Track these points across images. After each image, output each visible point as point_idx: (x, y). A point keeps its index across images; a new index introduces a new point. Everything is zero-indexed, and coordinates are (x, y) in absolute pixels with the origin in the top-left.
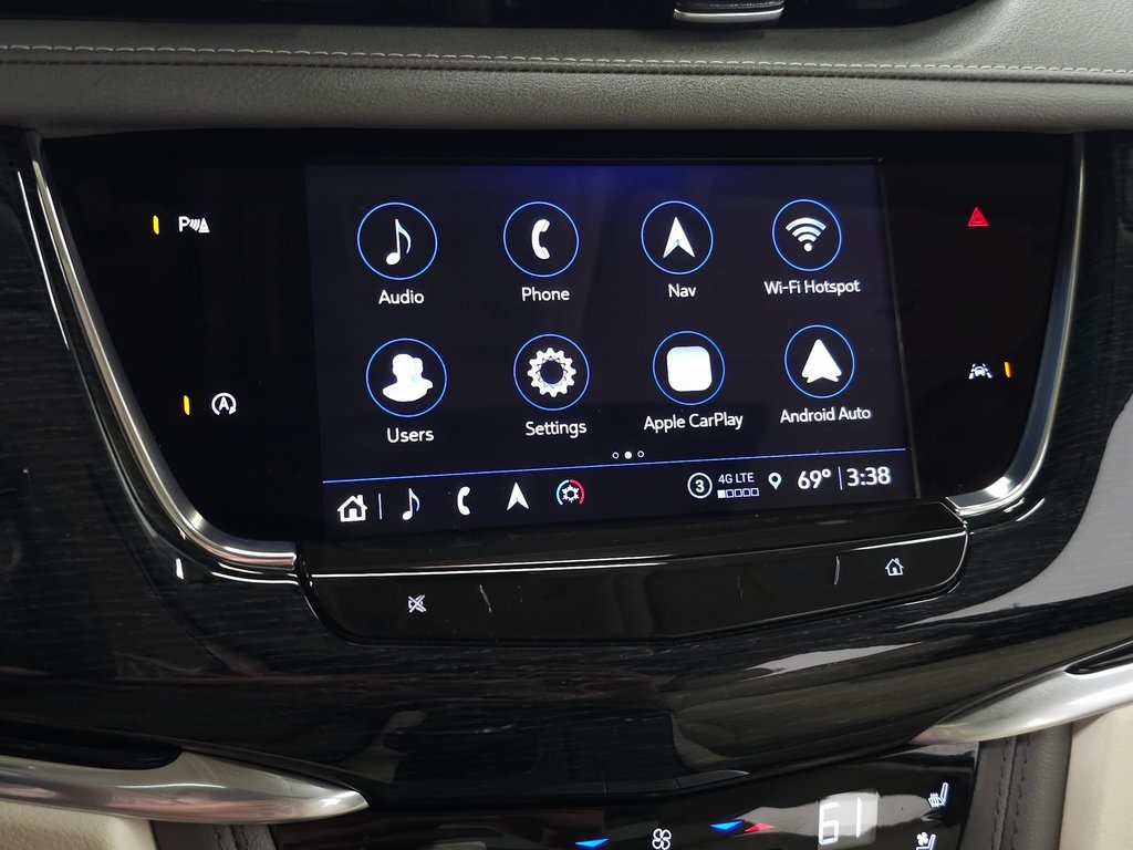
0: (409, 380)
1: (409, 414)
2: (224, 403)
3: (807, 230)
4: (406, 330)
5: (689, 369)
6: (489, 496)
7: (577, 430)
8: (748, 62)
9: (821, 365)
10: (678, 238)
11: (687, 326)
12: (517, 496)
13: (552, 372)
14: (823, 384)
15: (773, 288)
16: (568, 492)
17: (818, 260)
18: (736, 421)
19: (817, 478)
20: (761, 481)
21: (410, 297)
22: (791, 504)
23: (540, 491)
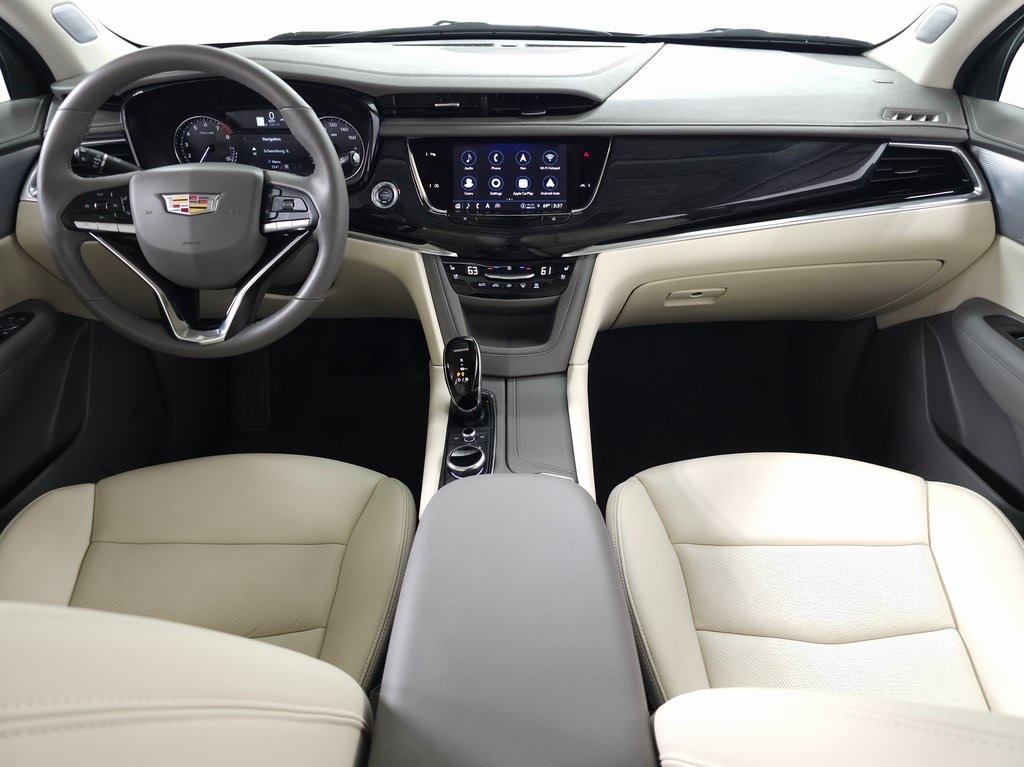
0: (469, 183)
1: (469, 190)
2: (437, 186)
3: (550, 157)
4: (469, 174)
5: (523, 183)
6: (482, 205)
7: (500, 194)
8: (542, 123)
9: (550, 184)
10: (523, 158)
11: (523, 175)
12: (488, 206)
13: (496, 183)
14: (550, 188)
15: (542, 168)
16: (498, 206)
17: (553, 163)
18: (531, 194)
19: (547, 205)
20: (536, 205)
21: (470, 168)
22: (542, 210)
23: (492, 205)
